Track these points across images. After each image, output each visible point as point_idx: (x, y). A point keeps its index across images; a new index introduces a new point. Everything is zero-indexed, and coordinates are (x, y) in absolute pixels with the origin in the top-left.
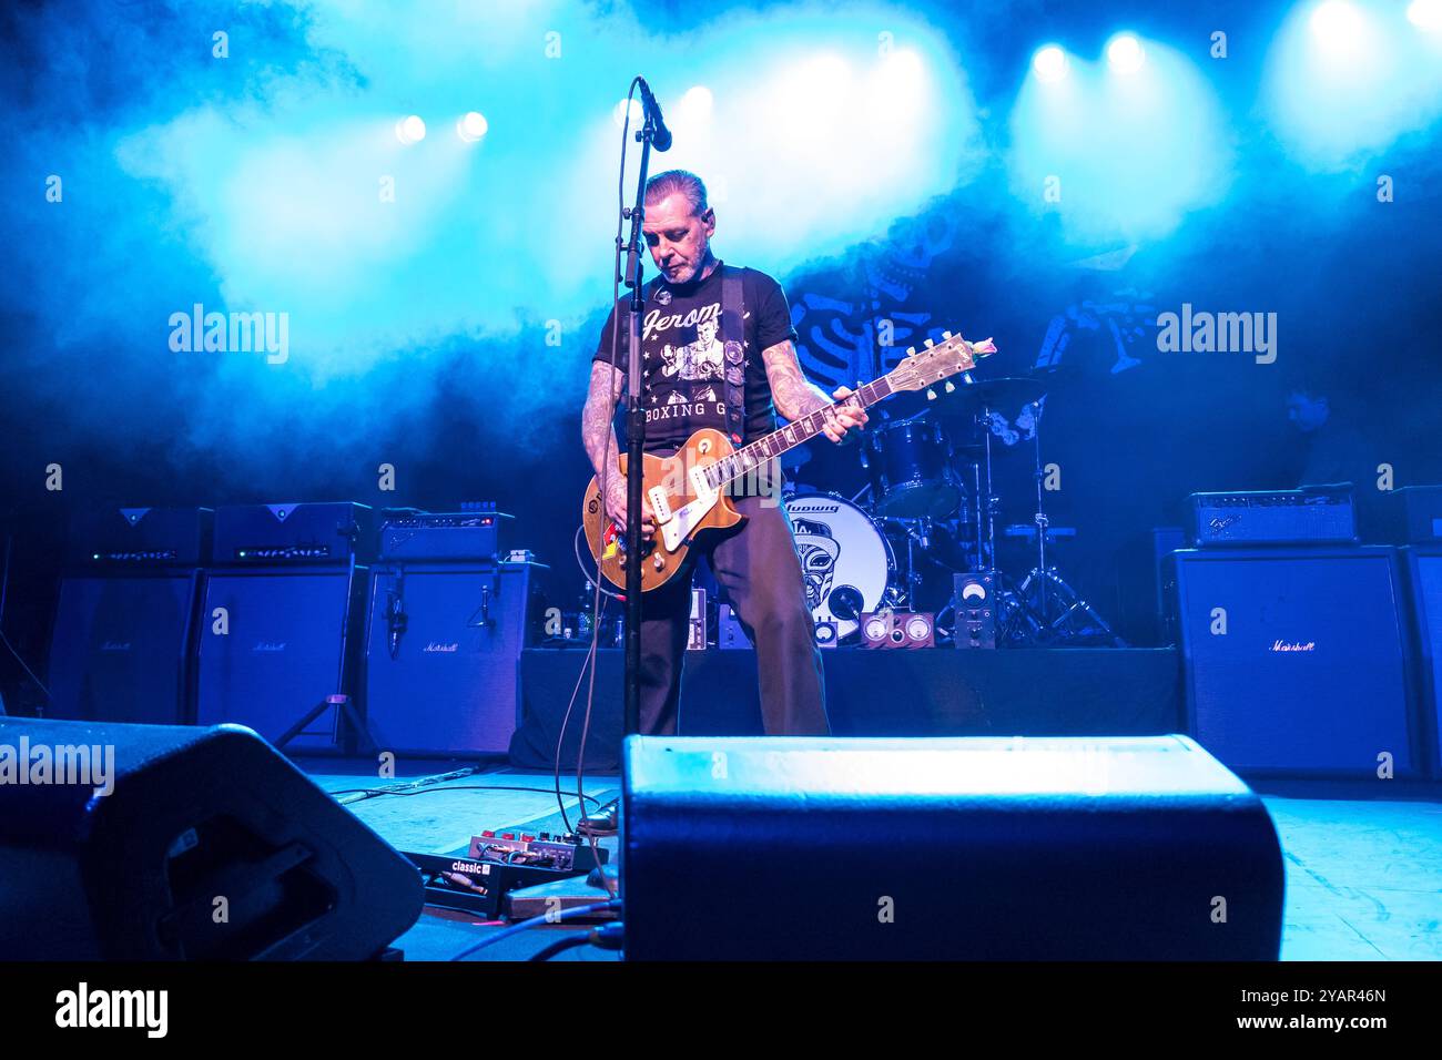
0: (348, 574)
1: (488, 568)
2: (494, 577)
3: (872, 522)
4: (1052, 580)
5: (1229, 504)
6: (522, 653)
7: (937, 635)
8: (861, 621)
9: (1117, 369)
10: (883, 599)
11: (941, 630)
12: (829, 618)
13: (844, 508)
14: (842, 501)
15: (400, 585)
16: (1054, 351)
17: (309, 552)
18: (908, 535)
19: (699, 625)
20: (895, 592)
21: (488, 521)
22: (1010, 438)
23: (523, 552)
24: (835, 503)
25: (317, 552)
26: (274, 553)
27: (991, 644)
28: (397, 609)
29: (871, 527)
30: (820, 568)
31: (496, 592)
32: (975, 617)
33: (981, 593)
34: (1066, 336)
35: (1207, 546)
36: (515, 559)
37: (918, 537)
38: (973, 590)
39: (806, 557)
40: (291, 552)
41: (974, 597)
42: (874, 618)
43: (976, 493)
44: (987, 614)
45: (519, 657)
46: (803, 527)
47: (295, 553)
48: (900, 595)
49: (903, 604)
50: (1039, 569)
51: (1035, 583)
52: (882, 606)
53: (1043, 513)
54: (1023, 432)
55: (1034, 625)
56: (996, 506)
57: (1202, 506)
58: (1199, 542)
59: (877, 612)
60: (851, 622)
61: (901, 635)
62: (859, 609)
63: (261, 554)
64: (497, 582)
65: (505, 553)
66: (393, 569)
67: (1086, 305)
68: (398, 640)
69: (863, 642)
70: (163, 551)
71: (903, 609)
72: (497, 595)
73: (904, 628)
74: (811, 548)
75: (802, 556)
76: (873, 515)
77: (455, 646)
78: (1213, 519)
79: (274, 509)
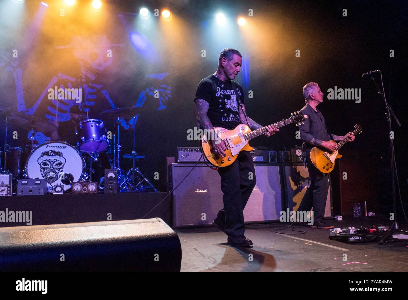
3: (78, 152)
4: (136, 172)
5: (187, 151)
7: (98, 189)
8: (73, 184)
9: (159, 109)
10: (80, 178)
11: (101, 188)
12: (61, 184)
13: (68, 147)
14: (67, 145)
16: (141, 102)
18: (91, 157)
20: (85, 175)
22: (126, 127)
24: (65, 145)
27: (116, 192)
29: (77, 154)
30: (58, 167)
32: (111, 183)
33: (114, 176)
34: (145, 97)
35: (181, 163)
38: (111, 175)
39: (53, 163)
41: (111, 177)
42: (77, 184)
43: (114, 144)
44: (115, 182)
46: (52, 153)
48: (86, 176)
49: (87, 179)
50: (133, 168)
51: (131, 174)
52: (80, 180)
53: (135, 151)
54: (131, 126)
55: (131, 186)
56: (120, 148)
57: (180, 151)
58: (179, 161)
59: (78, 182)
60: (69, 185)
61: (86, 190)
62: (72, 181)
67: (152, 88)
69: (73, 192)
71: (87, 181)
73: (87, 188)
74: (55, 160)
75: (52, 163)
76: (79, 150)
78: (182, 155)
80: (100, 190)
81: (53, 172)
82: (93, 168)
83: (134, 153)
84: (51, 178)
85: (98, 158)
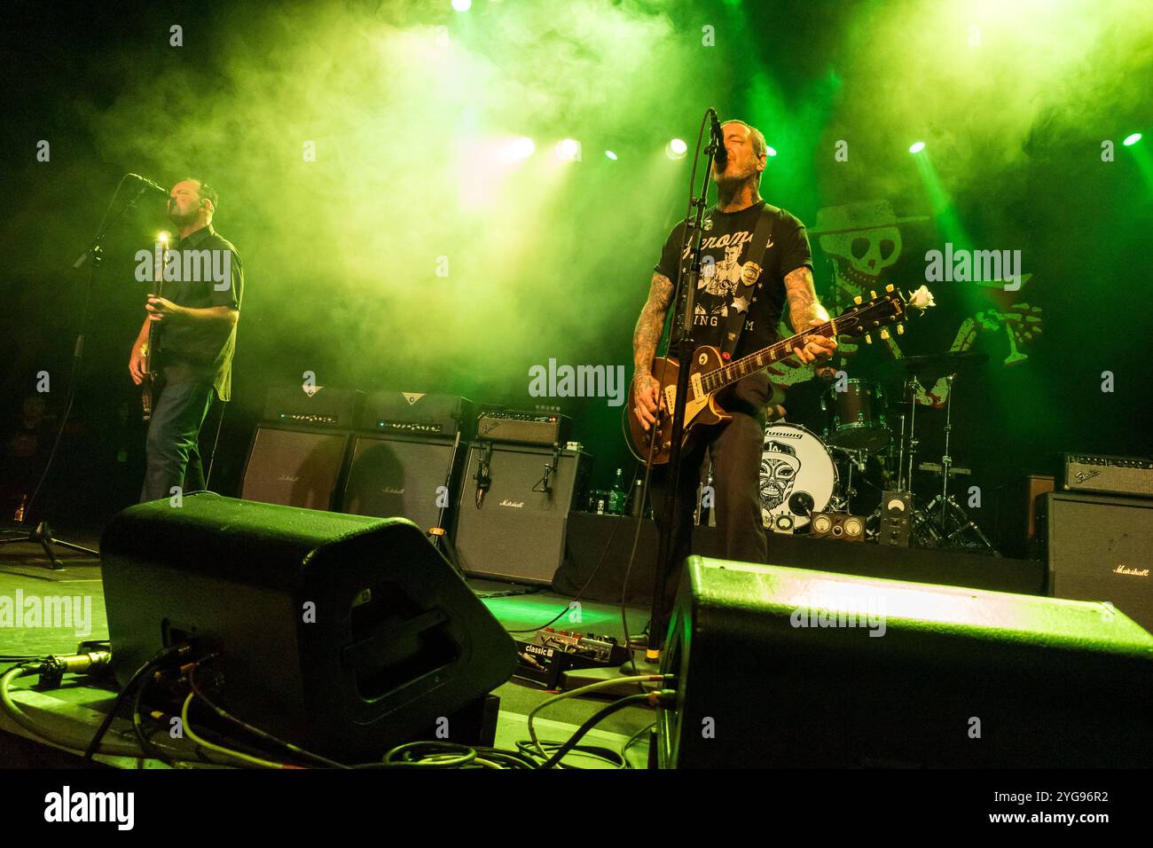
0: (454, 446)
1: (551, 452)
2: (554, 459)
3: (826, 448)
4: (950, 504)
5: (1091, 463)
6: (569, 514)
7: (865, 534)
8: (813, 516)
9: (1008, 360)
10: (828, 504)
11: (868, 531)
12: (789, 513)
13: (807, 436)
14: (805, 431)
15: (489, 457)
16: (964, 343)
17: (428, 428)
18: (850, 461)
20: (838, 500)
21: (554, 419)
22: (927, 402)
23: (576, 443)
24: (801, 432)
25: (433, 428)
26: (404, 426)
27: (905, 545)
28: (484, 473)
29: (825, 452)
30: (785, 477)
31: (554, 469)
32: (896, 524)
33: (901, 506)
34: (974, 333)
35: (1072, 491)
36: (569, 448)
37: (857, 463)
38: (896, 504)
39: (776, 468)
40: (415, 427)
41: (896, 509)
42: (821, 516)
43: (901, 437)
44: (904, 522)
45: (566, 516)
46: (776, 447)
47: (418, 427)
48: (840, 503)
49: (843, 508)
50: (942, 496)
51: (938, 505)
52: (827, 509)
53: (949, 456)
54: (936, 399)
55: (934, 535)
56: (915, 447)
57: (1071, 462)
58: (1066, 487)
59: (823, 512)
60: (804, 518)
61: (840, 532)
62: (811, 510)
63: (394, 425)
64: (556, 462)
65: (563, 443)
66: (484, 446)
67: (990, 312)
68: (483, 496)
69: (812, 532)
70: (328, 417)
71: (843, 512)
72: (555, 471)
73: (843, 526)
74: (779, 463)
75: (774, 468)
77: (522, 504)
78: (1078, 472)
79: (407, 395)
80: (868, 535)
81: (775, 487)
82: (854, 486)
83: (946, 458)
84: (769, 499)
85: (866, 464)
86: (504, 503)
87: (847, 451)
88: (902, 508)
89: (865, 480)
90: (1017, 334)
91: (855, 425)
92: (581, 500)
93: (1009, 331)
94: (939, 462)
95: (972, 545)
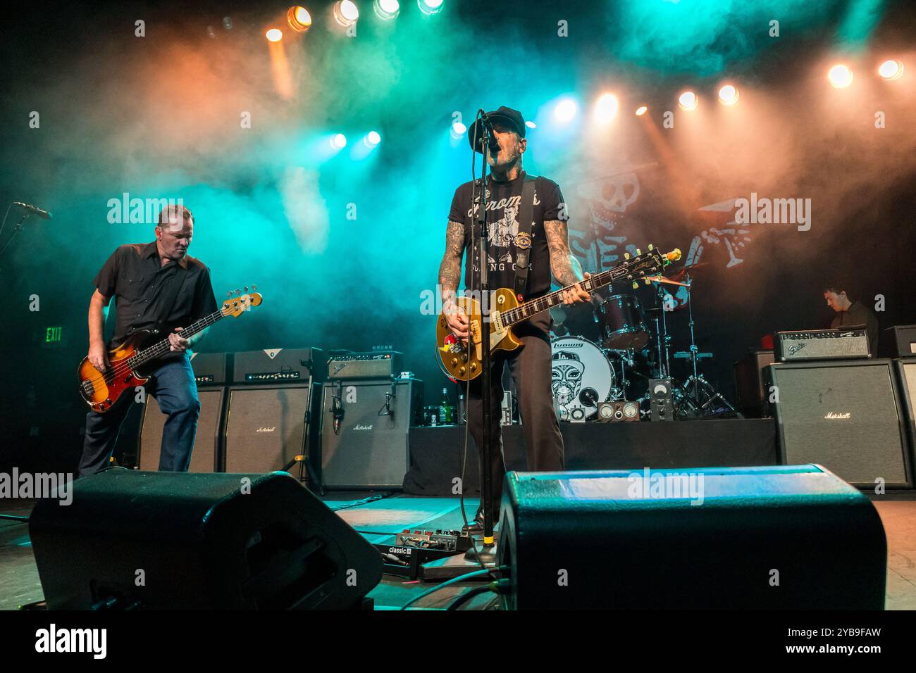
0: (308, 387)
1: (390, 382)
2: (392, 387)
3: (602, 352)
4: (701, 382)
5: (799, 338)
6: (410, 429)
8: (598, 406)
9: (730, 265)
10: (609, 395)
11: (642, 411)
12: (580, 406)
13: (586, 345)
14: (584, 340)
15: (340, 392)
16: (695, 257)
17: (288, 376)
18: (622, 359)
19: (508, 411)
20: (616, 391)
21: (388, 356)
23: (408, 373)
24: (581, 342)
25: (292, 375)
26: (268, 377)
27: (671, 418)
28: (338, 406)
29: (602, 354)
30: (574, 378)
31: (393, 396)
32: (661, 404)
34: (701, 248)
35: (788, 361)
36: (403, 377)
37: (627, 360)
38: (660, 388)
39: (566, 372)
40: (277, 376)
41: (661, 392)
42: (605, 405)
43: (657, 335)
44: (668, 402)
45: (407, 432)
46: (564, 356)
47: (280, 376)
48: (619, 392)
49: (621, 397)
50: (694, 376)
51: (692, 384)
52: (609, 399)
53: (695, 344)
54: (680, 301)
55: (692, 407)
56: (669, 342)
57: (784, 339)
58: (783, 359)
59: (606, 402)
60: (592, 408)
61: (621, 415)
62: (596, 401)
63: (260, 377)
64: (394, 389)
65: (398, 374)
66: (335, 384)
67: (711, 230)
68: (339, 424)
69: (600, 418)
70: (205, 376)
71: (621, 400)
72: (394, 397)
73: (622, 411)
74: (568, 368)
75: (564, 372)
76: (603, 347)
77: (371, 426)
78: (790, 346)
79: (268, 352)
80: (642, 414)
81: (567, 387)
82: (627, 378)
83: (693, 348)
85: (634, 360)
86: (357, 428)
87: (618, 351)
88: (665, 391)
89: (634, 372)
90: (734, 245)
91: (622, 331)
92: (418, 418)
93: (727, 243)
94: (688, 350)
95: (721, 410)
